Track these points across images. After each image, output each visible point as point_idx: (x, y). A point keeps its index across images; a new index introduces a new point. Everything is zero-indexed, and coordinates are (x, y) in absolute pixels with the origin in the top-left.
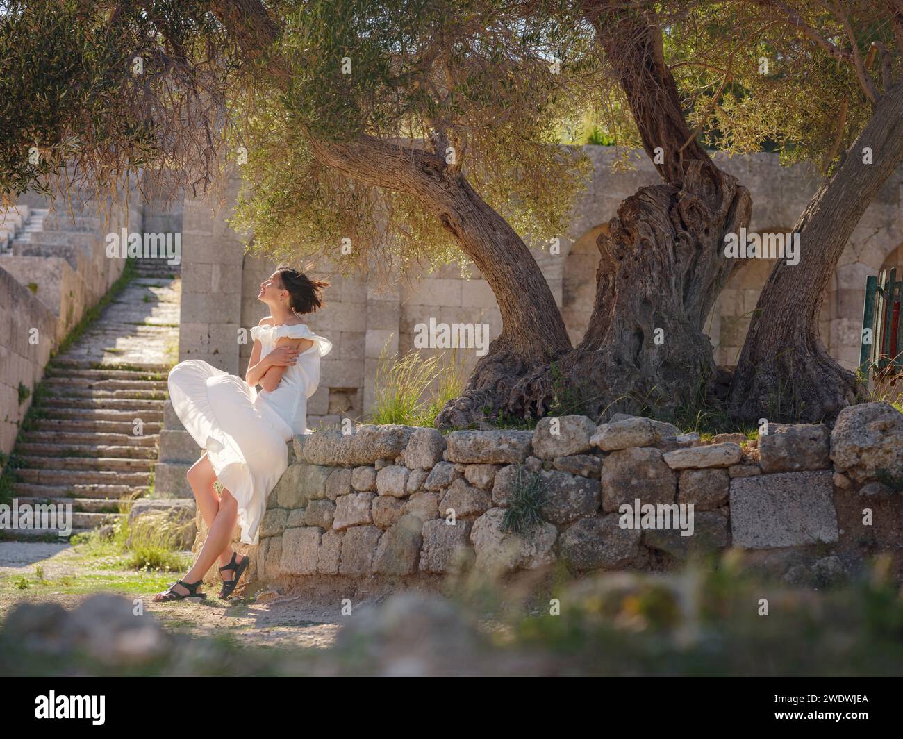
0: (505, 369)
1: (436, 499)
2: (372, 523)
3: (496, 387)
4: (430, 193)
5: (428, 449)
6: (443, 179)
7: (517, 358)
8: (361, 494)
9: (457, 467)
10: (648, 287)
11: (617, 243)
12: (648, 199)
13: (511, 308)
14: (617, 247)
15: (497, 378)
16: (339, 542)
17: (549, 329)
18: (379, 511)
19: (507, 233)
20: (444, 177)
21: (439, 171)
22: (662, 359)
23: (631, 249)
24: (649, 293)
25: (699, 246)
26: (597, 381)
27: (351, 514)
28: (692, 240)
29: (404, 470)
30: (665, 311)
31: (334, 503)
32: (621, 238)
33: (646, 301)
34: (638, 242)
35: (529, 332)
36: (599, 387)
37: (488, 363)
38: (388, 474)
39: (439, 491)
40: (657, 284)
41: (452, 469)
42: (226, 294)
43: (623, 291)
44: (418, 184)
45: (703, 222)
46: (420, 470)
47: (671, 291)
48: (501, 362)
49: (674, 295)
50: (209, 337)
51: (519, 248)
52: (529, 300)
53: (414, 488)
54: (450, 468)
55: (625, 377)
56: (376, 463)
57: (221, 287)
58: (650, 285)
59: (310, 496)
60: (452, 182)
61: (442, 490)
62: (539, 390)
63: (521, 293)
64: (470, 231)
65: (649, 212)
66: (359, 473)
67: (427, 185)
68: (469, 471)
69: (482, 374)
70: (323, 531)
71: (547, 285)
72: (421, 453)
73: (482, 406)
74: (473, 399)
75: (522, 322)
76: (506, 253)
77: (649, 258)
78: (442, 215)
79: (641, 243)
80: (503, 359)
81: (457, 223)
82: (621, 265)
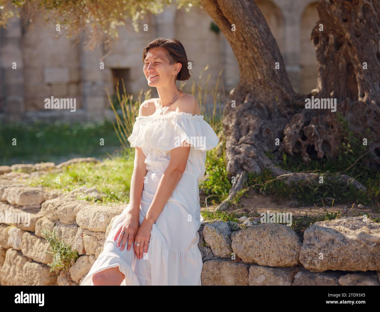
0: (259, 114)
3: (261, 130)
7: (262, 105)
11: (341, 8)
23: (356, 13)
32: (343, 4)
48: (250, 108)
62: (315, 135)
69: (242, 120)
71: (276, 43)
73: (262, 152)
74: (255, 146)
75: (265, 74)
76: (253, 18)
77: (372, 20)
79: (363, 8)
80: (252, 106)
82: (350, 26)
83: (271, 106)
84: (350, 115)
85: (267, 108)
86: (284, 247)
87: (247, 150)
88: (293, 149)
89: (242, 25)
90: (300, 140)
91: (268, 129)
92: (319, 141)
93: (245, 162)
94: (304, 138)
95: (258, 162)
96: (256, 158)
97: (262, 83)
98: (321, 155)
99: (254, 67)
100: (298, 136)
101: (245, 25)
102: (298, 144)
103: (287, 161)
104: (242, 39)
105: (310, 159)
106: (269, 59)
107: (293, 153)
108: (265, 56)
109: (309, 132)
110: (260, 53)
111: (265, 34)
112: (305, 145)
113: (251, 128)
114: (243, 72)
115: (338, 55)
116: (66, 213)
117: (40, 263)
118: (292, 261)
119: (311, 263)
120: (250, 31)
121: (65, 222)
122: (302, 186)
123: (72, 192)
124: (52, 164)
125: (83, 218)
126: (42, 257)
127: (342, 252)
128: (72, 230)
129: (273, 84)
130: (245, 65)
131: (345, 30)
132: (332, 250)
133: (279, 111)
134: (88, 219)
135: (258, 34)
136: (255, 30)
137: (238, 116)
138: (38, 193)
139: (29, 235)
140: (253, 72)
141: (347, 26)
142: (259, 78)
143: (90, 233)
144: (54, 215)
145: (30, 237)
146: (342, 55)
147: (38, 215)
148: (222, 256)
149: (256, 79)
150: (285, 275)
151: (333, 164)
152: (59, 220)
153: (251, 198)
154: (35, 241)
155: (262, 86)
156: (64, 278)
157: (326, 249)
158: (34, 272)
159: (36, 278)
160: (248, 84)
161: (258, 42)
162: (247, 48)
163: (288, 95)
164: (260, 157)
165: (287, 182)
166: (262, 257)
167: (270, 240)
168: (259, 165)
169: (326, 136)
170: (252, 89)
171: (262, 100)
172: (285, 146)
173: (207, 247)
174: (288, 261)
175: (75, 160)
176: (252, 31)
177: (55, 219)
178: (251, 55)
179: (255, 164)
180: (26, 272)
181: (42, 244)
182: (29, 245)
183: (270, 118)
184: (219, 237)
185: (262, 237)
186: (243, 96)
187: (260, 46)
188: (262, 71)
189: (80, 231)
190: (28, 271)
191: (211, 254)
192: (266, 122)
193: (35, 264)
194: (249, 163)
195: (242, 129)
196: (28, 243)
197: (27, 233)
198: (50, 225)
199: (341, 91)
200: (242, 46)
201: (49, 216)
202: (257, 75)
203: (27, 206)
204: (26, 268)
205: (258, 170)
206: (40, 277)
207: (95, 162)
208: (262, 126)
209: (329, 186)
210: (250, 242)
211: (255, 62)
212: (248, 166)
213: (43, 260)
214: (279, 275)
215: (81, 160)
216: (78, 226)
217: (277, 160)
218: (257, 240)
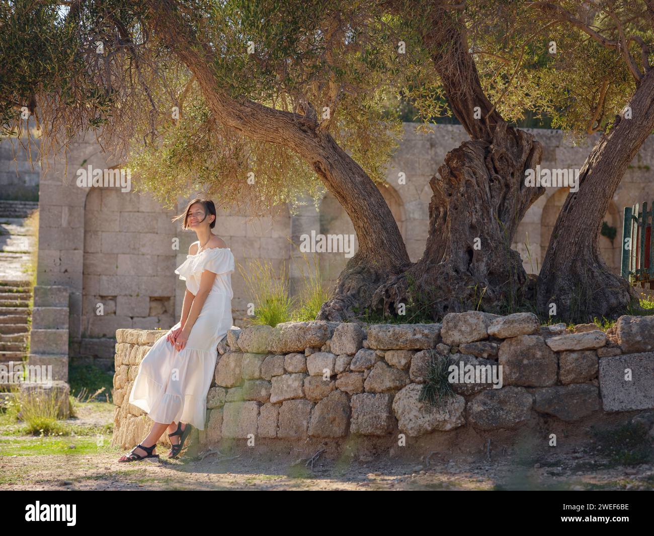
0: (363, 278)
1: (361, 378)
2: (304, 397)
3: (359, 292)
4: (306, 146)
5: (352, 339)
6: (316, 135)
7: (371, 270)
8: (293, 376)
9: (378, 352)
10: (474, 216)
11: (447, 184)
12: (470, 151)
13: (367, 233)
14: (447, 186)
15: (360, 285)
16: (276, 412)
17: (396, 248)
18: (312, 388)
19: (363, 177)
20: (316, 134)
21: (313, 130)
22: (488, 269)
23: (459, 188)
24: (474, 220)
25: (507, 186)
26: (443, 287)
27: (286, 391)
28: (502, 181)
29: (331, 356)
30: (488, 234)
31: (270, 382)
32: (449, 180)
33: (472, 227)
34: (463, 182)
35: (381, 251)
36: (444, 291)
37: (351, 274)
38: (317, 359)
39: (363, 372)
40: (480, 214)
41: (374, 354)
42: (73, 228)
43: (455, 219)
44: (297, 139)
45: (510, 168)
46: (345, 355)
47: (491, 219)
48: (359, 273)
49: (493, 222)
50: (60, 260)
51: (372, 188)
52: (380, 227)
53: (341, 370)
54: (371, 354)
55: (464, 283)
56: (306, 351)
57: (69, 223)
58: (475, 215)
59: (247, 377)
60: (323, 138)
61: (366, 371)
62: (396, 294)
63: (374, 221)
64: (336, 175)
65: (471, 160)
66: (291, 359)
67: (304, 140)
68: (388, 356)
69: (347, 282)
70: (260, 404)
71: (392, 215)
72: (346, 342)
73: (351, 307)
74: (344, 301)
75: (375, 243)
76: (362, 191)
77: (473, 194)
78: (315, 163)
79: (466, 184)
80: (361, 271)
81: (326, 168)
82: (451, 200)
83: (380, 272)
85: (376, 273)
88: (377, 305)
90: (384, 297)
92: (398, 298)
94: (389, 297)
97: (373, 250)
99: (365, 236)
100: (383, 294)
102: (381, 301)
105: (390, 315)
107: (376, 308)
109: (392, 291)
110: (369, 223)
111: (377, 206)
112: (387, 302)
113: (351, 288)
114: (360, 241)
130: (360, 234)
140: (365, 241)
149: (368, 247)
150: (260, 358)
155: (373, 254)
160: (363, 252)
162: (358, 218)
166: (250, 346)
169: (405, 294)
171: (373, 266)
172: (371, 303)
173: (228, 345)
174: (263, 349)
178: (363, 225)
188: (372, 239)
194: (332, 314)
200: (355, 217)
202: (368, 243)
211: (366, 231)
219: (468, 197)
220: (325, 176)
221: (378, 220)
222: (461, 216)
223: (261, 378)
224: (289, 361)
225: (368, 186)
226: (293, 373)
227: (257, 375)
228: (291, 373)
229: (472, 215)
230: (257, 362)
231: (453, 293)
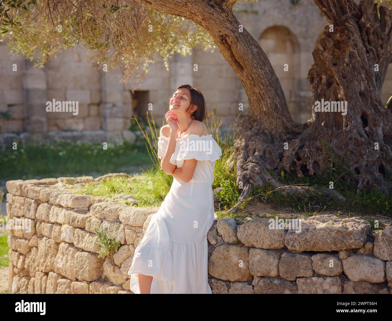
0: (264, 139)
4: (215, 20)
7: (266, 131)
10: (362, 84)
11: (331, 55)
12: (350, 26)
13: (262, 98)
14: (331, 57)
19: (257, 48)
20: (223, 9)
22: (383, 133)
23: (343, 59)
24: (363, 88)
28: (375, 52)
32: (333, 51)
33: (362, 94)
36: (355, 155)
40: (366, 82)
43: (348, 88)
44: (205, 14)
45: (380, 40)
52: (274, 93)
56: (341, 253)
58: (363, 83)
60: (229, 12)
62: (307, 157)
63: (269, 88)
65: (353, 35)
67: (212, 14)
73: (265, 169)
74: (259, 165)
75: (269, 107)
76: (260, 62)
77: (356, 65)
78: (222, 36)
79: (349, 54)
80: (258, 133)
81: (233, 42)
82: (338, 69)
83: (274, 132)
84: (335, 141)
85: (271, 134)
86: (274, 235)
87: (253, 167)
88: (290, 167)
89: (251, 67)
90: (295, 160)
91: (270, 151)
92: (311, 161)
93: (251, 177)
94: (299, 159)
95: (261, 177)
96: (260, 174)
97: (267, 114)
98: (312, 172)
99: (260, 101)
100: (294, 157)
101: (254, 67)
102: (294, 163)
103: (285, 177)
104: (251, 78)
105: (303, 176)
106: (272, 95)
107: (290, 170)
108: (269, 92)
109: (302, 154)
110: (265, 90)
111: (270, 75)
112: (299, 164)
113: (257, 150)
114: (252, 104)
115: (329, 92)
116: (111, 212)
117: (89, 252)
118: (280, 245)
119: (292, 246)
120: (258, 72)
121: (111, 220)
122: (295, 197)
123: (113, 198)
124: (91, 178)
125: (125, 216)
126: (91, 247)
127: (314, 237)
128: (116, 226)
129: (275, 114)
130: (253, 99)
131: (334, 72)
132: (307, 236)
133: (280, 136)
134: (129, 217)
135: (264, 74)
136: (262, 71)
137: (246, 140)
138: (86, 199)
139: (80, 230)
140: (259, 105)
141: (336, 69)
142: (265, 109)
143: (130, 228)
144: (101, 215)
145: (81, 232)
146: (332, 92)
147: (87, 215)
148: (230, 242)
149: (262, 110)
150: (274, 255)
151: (321, 180)
152: (105, 218)
153: (255, 205)
154: (85, 235)
155: (266, 116)
156: (108, 262)
157: (303, 235)
158: (84, 259)
159: (86, 264)
160: (255, 114)
161: (263, 81)
162: (254, 85)
163: (288, 124)
164: (263, 173)
165: (284, 193)
166: (259, 242)
167: (265, 230)
168: (262, 180)
169: (317, 157)
170: (259, 119)
171: (267, 128)
172: (283, 165)
173: (220, 236)
174: (277, 245)
175: (110, 174)
176: (259, 72)
177: (102, 218)
178: (258, 92)
179: (259, 179)
180: (77, 260)
181: (91, 237)
182: (80, 238)
183: (272, 142)
184: (228, 228)
185: (259, 228)
186: (251, 124)
187: (265, 85)
188: (267, 104)
189: (122, 226)
190: (79, 259)
191: (222, 241)
192: (269, 145)
193: (85, 252)
194: (254, 178)
195: (250, 151)
196: (79, 236)
197: (78, 229)
198: (98, 222)
199: (331, 122)
200: (251, 84)
201: (97, 216)
202: (262, 107)
203: (77, 208)
204: (78, 256)
205: (261, 183)
206: (89, 263)
207: (128, 177)
208: (265, 148)
209: (316, 197)
210: (250, 231)
211: (261, 97)
212: (253, 181)
213: (92, 249)
214: (270, 255)
215: (115, 174)
216: (121, 223)
217: (277, 176)
218: (255, 230)
219: (354, 67)
220: (229, 48)
221: (272, 87)
222: (352, 85)
223: (278, 277)
224: (320, 263)
225: (262, 56)
226: (327, 276)
227: (274, 273)
228: (324, 277)
229: (360, 84)
230: (273, 261)
231: (365, 157)
